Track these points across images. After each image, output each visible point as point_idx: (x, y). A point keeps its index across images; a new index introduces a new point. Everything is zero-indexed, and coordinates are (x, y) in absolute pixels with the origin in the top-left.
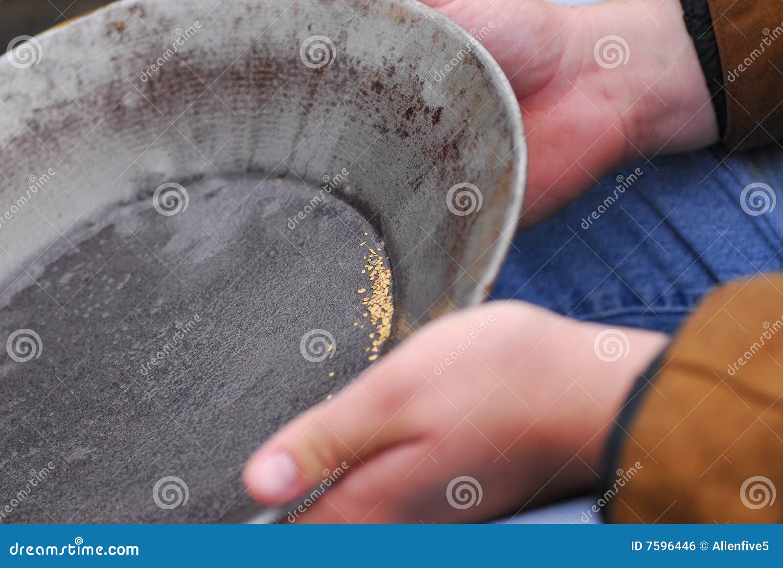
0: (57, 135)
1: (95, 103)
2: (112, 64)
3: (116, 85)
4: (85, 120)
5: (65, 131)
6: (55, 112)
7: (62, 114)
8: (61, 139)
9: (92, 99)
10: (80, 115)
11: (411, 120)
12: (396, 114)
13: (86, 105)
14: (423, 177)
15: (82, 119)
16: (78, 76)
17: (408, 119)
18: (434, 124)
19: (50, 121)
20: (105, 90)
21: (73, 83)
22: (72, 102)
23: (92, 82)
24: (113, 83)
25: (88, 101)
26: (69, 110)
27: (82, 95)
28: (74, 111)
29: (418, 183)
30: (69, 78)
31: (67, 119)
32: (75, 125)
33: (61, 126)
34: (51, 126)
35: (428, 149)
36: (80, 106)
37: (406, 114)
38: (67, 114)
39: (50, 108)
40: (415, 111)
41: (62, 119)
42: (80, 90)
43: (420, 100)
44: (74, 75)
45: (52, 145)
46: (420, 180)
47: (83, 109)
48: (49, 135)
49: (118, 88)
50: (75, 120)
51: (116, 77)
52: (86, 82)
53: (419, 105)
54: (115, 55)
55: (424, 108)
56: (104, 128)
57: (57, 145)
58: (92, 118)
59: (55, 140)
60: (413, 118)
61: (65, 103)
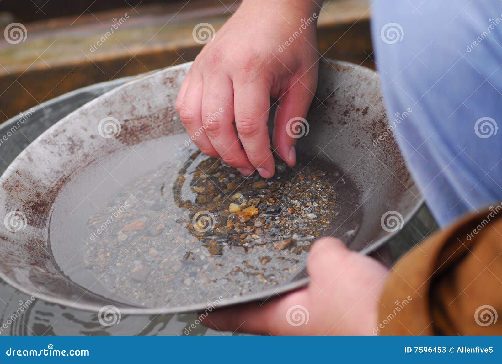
0: (138, 133)
1: (158, 118)
2: (167, 99)
3: (170, 109)
4: (153, 126)
5: (142, 132)
6: (136, 123)
7: (140, 123)
8: (140, 135)
9: (156, 115)
10: (150, 124)
11: (347, 116)
12: (337, 115)
13: (153, 119)
14: (361, 140)
15: (151, 126)
16: (148, 104)
17: (346, 115)
18: (364, 115)
19: (134, 126)
20: (164, 111)
21: (145, 108)
22: (146, 117)
23: (156, 107)
24: (167, 108)
25: (154, 117)
26: (143, 121)
27: (151, 113)
28: (146, 122)
29: (357, 143)
30: (143, 105)
31: (143, 125)
32: (147, 129)
33: (139, 129)
34: (134, 129)
35: (362, 127)
36: (150, 119)
37: (344, 113)
38: (142, 123)
39: (133, 120)
40: (349, 112)
41: (140, 125)
42: (149, 111)
43: (353, 106)
44: (146, 103)
45: (135, 138)
46: (358, 142)
47: (151, 121)
48: (133, 133)
49: (171, 111)
50: (147, 126)
51: (169, 105)
52: (153, 107)
53: (352, 108)
54: (168, 94)
55: (355, 109)
56: (163, 131)
57: (138, 138)
58: (156, 125)
59: (136, 136)
60: (349, 114)
61: (141, 117)
